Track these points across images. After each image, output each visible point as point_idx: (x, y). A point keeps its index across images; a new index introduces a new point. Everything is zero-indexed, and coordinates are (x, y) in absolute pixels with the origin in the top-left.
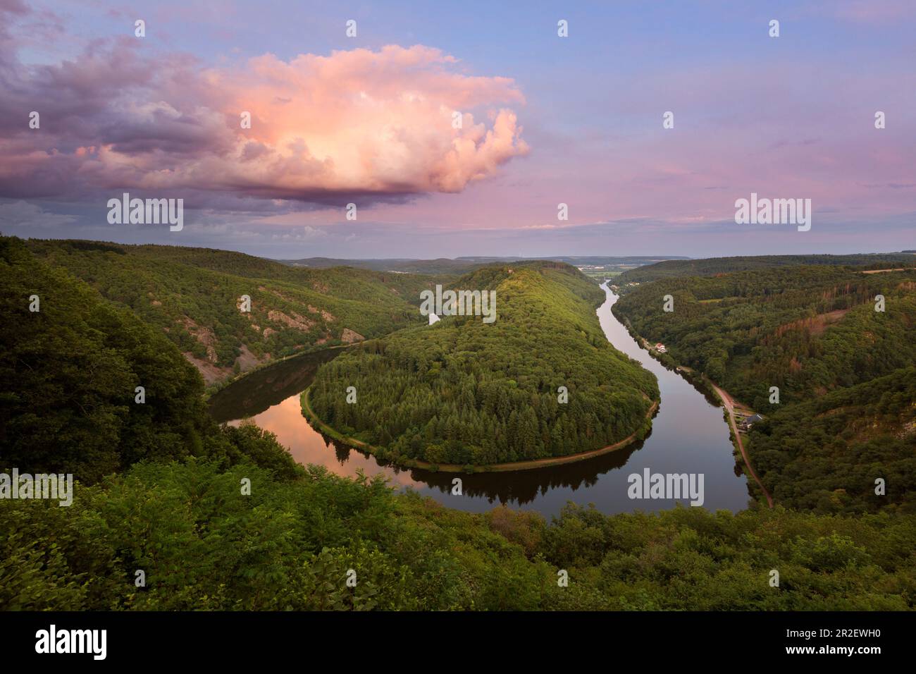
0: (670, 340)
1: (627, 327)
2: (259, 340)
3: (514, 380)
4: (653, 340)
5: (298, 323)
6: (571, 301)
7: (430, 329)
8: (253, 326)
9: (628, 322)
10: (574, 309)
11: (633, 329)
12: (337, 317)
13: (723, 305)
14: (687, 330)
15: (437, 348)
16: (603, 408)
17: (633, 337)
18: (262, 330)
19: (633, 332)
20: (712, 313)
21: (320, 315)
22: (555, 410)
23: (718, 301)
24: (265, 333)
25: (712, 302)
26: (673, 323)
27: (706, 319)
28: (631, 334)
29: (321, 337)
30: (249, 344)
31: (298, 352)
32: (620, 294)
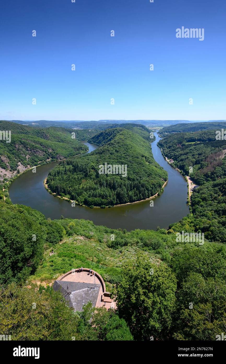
0: (175, 158)
2: (25, 160)
4: (169, 158)
5: (39, 153)
6: (142, 143)
7: (90, 155)
8: (22, 155)
9: (162, 150)
10: (143, 146)
11: (163, 153)
12: (53, 150)
13: (195, 145)
14: (181, 155)
15: (93, 164)
16: (148, 186)
17: (163, 156)
20: (190, 148)
21: (47, 150)
23: (193, 143)
24: (27, 157)
25: (191, 144)
26: (177, 151)
27: (187, 150)
29: (48, 158)
30: (21, 162)
31: (40, 164)
32: (161, 138)
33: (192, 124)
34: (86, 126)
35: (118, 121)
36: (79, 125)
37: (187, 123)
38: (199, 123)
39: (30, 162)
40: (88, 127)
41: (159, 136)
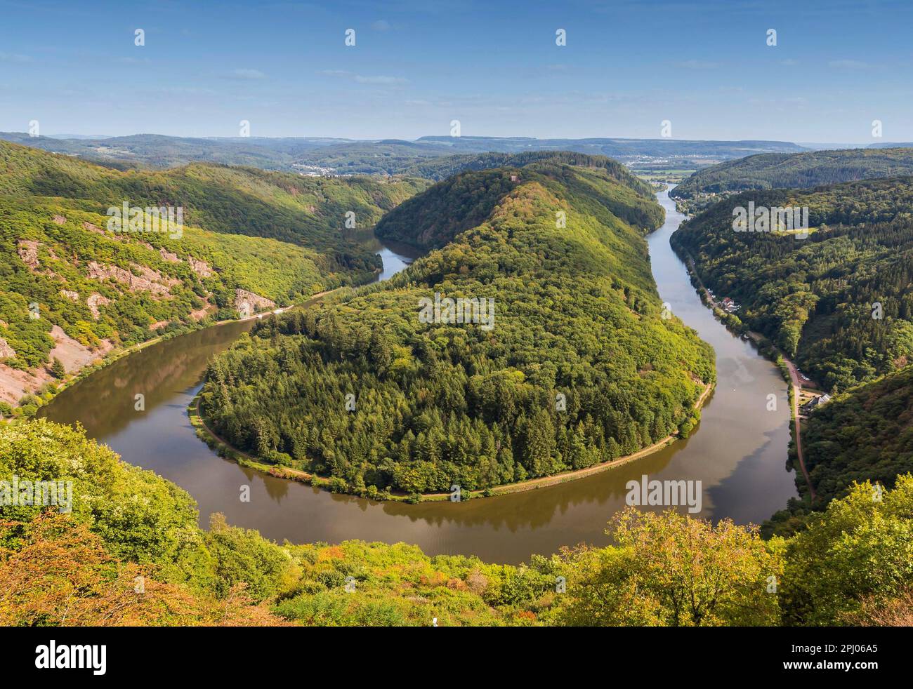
0: (741, 293)
1: (689, 270)
2: (83, 317)
3: (521, 370)
4: (721, 293)
5: (148, 283)
8: (63, 292)
9: (692, 263)
11: (696, 276)
17: (695, 287)
18: (83, 299)
19: (696, 280)
21: (187, 267)
22: (577, 409)
24: (91, 303)
26: (749, 267)
28: (694, 282)
29: (196, 306)
30: (66, 324)
31: (159, 332)
32: (685, 214)
33: (806, 156)
34: (363, 161)
35: (502, 142)
36: (329, 161)
37: (788, 151)
38: (832, 151)
39: (111, 325)
40: (373, 168)
41: (677, 208)
